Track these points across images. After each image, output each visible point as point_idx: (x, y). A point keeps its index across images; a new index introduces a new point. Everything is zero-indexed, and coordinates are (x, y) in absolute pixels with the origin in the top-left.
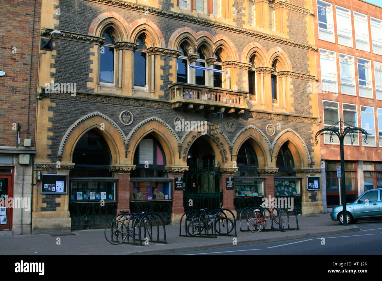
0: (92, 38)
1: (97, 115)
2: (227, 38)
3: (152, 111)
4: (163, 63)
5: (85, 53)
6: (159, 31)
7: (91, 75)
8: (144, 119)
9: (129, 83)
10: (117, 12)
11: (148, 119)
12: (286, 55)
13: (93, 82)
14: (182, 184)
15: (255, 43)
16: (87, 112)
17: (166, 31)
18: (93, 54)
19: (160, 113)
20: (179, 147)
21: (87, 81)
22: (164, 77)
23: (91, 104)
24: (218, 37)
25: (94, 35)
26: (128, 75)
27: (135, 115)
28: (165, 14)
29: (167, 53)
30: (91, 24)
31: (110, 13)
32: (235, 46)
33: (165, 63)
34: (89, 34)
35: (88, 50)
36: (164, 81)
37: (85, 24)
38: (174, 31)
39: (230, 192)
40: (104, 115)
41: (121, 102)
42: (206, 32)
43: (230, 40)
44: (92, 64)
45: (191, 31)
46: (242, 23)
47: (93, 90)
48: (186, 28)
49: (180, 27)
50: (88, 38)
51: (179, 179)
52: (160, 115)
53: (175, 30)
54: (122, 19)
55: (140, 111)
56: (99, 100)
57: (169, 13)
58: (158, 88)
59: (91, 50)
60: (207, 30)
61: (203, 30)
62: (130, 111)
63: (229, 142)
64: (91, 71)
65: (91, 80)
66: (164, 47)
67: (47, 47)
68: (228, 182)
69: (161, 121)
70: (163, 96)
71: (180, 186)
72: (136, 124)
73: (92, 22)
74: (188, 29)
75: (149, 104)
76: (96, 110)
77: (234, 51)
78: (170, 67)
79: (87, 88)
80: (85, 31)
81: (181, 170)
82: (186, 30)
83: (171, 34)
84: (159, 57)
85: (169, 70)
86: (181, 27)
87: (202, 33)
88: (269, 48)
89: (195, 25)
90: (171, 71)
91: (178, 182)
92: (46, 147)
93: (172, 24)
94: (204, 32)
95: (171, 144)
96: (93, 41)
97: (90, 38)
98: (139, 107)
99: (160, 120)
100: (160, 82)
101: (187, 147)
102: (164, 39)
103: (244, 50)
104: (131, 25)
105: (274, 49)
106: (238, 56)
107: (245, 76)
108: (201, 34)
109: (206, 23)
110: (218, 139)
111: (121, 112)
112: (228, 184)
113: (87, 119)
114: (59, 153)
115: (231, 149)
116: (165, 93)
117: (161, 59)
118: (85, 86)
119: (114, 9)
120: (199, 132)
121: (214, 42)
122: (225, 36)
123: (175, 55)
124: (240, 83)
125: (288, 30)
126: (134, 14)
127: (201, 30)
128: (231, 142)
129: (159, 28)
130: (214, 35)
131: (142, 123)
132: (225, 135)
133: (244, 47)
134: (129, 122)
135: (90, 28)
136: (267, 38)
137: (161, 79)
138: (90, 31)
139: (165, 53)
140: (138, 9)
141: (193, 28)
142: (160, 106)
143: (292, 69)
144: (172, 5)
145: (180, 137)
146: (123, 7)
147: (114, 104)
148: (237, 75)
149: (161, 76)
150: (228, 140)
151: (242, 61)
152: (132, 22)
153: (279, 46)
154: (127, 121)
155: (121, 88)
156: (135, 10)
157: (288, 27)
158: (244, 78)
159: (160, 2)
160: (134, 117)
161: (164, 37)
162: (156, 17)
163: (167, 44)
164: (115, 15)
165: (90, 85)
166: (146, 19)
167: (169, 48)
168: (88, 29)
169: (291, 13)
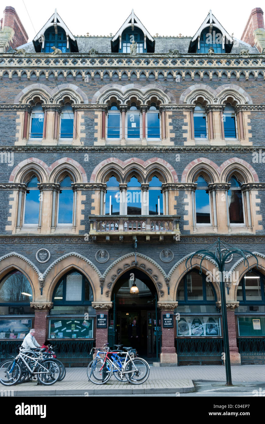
0: (11, 185)
1: (13, 256)
2: (162, 160)
3: (70, 247)
4: (84, 198)
5: (5, 200)
6: (81, 167)
7: (9, 219)
8: (61, 256)
9: (47, 222)
10: (37, 157)
11: (66, 255)
12: (249, 165)
13: (11, 225)
14: (105, 322)
15: (201, 159)
16: (4, 253)
17: (88, 166)
18: (13, 199)
19: (80, 248)
20: (101, 281)
21: (5, 225)
22: (85, 211)
23: (8, 245)
24: (151, 161)
25: (13, 182)
26: (46, 215)
27: (53, 252)
28: (87, 150)
29: (88, 188)
30: (11, 173)
31: (30, 160)
32: (173, 167)
33: (87, 197)
34: (10, 182)
35: (8, 196)
36: (85, 216)
37: (6, 174)
38: (97, 165)
39: (169, 331)
40: (19, 255)
41: (38, 241)
42: (135, 159)
43: (166, 162)
44: (11, 208)
45: (117, 161)
46: (183, 140)
47: (11, 232)
48: (111, 159)
49: (104, 159)
50: (7, 185)
51: (102, 316)
52: (79, 250)
53: (98, 163)
54: (41, 163)
55: (57, 248)
56: (16, 241)
57: (91, 148)
58: (79, 223)
59: (11, 196)
60: (137, 157)
61: (132, 157)
62: (47, 249)
63: (164, 273)
64: (10, 215)
65: (10, 224)
66: (86, 182)
68: (165, 319)
69: (80, 255)
70: (83, 231)
71: (103, 323)
72: (53, 261)
73: (13, 171)
74: (113, 160)
75: (67, 240)
76: (13, 251)
77: (172, 173)
78: (93, 201)
79: (5, 231)
80: (6, 179)
81: (103, 306)
82: (112, 160)
83: (94, 168)
84: (80, 193)
85: (91, 204)
86: (106, 159)
88: (221, 161)
89: (122, 154)
90: (93, 205)
91: (101, 319)
93: (95, 158)
94: (133, 159)
95: (92, 279)
96: (13, 187)
97: (9, 185)
98: (57, 244)
99: (78, 255)
100: (81, 217)
101: (111, 281)
102: (86, 174)
103: (185, 170)
104: (51, 167)
105: (230, 160)
106: (176, 177)
107: (187, 198)
108: (130, 162)
109: (134, 149)
110: (150, 271)
111: (38, 250)
112: (166, 322)
113: (3, 260)
115: (167, 281)
116: (86, 227)
117: (82, 194)
118: (3, 230)
119: (34, 155)
120: (127, 265)
121: (145, 168)
122: (159, 159)
123: (98, 188)
124: (180, 206)
125: (250, 135)
126: (54, 156)
127: (130, 157)
128: (167, 273)
129: (81, 164)
130: (146, 159)
131: (59, 259)
132: (159, 266)
133: (185, 166)
134: (46, 259)
135: (10, 176)
136: (218, 151)
137: (82, 214)
138: (10, 179)
139: (86, 188)
140: (58, 150)
141: (120, 158)
142: (80, 241)
143: (258, 180)
144: (96, 139)
145: (102, 272)
146: (43, 152)
147: (31, 244)
148: (176, 198)
149: (82, 211)
150: (163, 271)
151: (182, 182)
152: (52, 164)
153: (237, 157)
154: (43, 259)
155: (40, 227)
156: (56, 152)
157: (250, 131)
158: (186, 200)
159: (82, 139)
160: (51, 255)
161: (86, 172)
162: (78, 155)
163: (89, 179)
164: (35, 160)
165: (8, 228)
166: (67, 158)
167: (91, 182)
168: (8, 178)
169: (255, 115)
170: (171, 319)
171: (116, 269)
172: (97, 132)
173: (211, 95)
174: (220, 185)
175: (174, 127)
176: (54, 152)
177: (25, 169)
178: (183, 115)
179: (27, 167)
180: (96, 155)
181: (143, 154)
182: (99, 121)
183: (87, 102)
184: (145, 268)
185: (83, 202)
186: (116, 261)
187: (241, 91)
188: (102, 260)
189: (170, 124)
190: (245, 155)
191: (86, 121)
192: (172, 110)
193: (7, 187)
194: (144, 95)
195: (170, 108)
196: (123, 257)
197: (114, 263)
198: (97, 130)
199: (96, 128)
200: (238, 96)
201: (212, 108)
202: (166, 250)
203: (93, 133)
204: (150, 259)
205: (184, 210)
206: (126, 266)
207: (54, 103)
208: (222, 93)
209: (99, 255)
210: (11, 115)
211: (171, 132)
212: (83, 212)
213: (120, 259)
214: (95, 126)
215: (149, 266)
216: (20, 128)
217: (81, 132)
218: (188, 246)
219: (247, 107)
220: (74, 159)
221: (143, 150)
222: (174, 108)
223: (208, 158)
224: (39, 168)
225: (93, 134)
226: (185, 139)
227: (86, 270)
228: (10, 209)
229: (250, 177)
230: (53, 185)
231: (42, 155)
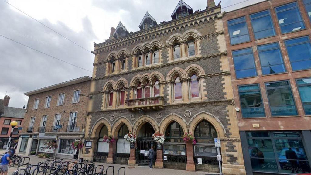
1: (103, 119)
3: (121, 114)
5: (101, 97)
6: (126, 80)
7: (102, 104)
8: (118, 118)
9: (115, 104)
11: (120, 118)
12: (200, 67)
15: (175, 68)
16: (100, 118)
17: (129, 80)
20: (132, 128)
23: (101, 115)
24: (153, 73)
29: (129, 88)
30: (104, 87)
31: (109, 81)
32: (163, 74)
37: (102, 87)
39: (160, 151)
40: (105, 118)
41: (111, 112)
42: (146, 73)
43: (159, 72)
48: (137, 75)
52: (125, 115)
53: (133, 78)
54: (113, 82)
55: (117, 115)
56: (104, 113)
57: (130, 72)
59: (103, 96)
60: (147, 72)
62: (114, 115)
66: (128, 86)
67: (91, 98)
68: (158, 146)
72: (115, 120)
75: (121, 111)
76: (103, 117)
77: (162, 77)
83: (131, 80)
86: (135, 75)
87: (144, 75)
88: (185, 67)
89: (141, 72)
90: (130, 95)
92: (88, 131)
93: (131, 76)
95: (129, 127)
96: (104, 92)
98: (117, 113)
99: (124, 117)
101: (136, 128)
103: (168, 74)
105: (189, 66)
106: (164, 79)
111: (111, 116)
113: (100, 120)
114: (91, 133)
115: (159, 127)
117: (127, 92)
118: (100, 109)
119: (111, 78)
120: (142, 121)
121: (150, 77)
122: (156, 72)
123: (132, 88)
124: (165, 92)
125: (200, 52)
126: (117, 78)
127: (144, 73)
128: (159, 124)
130: (151, 73)
132: (155, 120)
133: (168, 72)
136: (183, 62)
140: (119, 75)
141: (140, 74)
142: (125, 111)
143: (204, 73)
144: (132, 68)
145: (132, 124)
147: (108, 114)
148: (164, 88)
150: (157, 123)
151: (166, 80)
152: (117, 81)
153: (193, 64)
155: (112, 107)
157: (200, 50)
158: (168, 89)
159: (127, 69)
160: (115, 118)
161: (128, 82)
162: (126, 76)
164: (111, 80)
165: (102, 108)
166: (121, 78)
167: (130, 86)
168: (103, 89)
169: (203, 41)
170: (161, 146)
171: (138, 122)
172: (133, 65)
173: (180, 37)
174: (185, 79)
175: (163, 56)
176: (117, 76)
177: (108, 84)
178: (167, 50)
181: (150, 71)
182: (133, 60)
183: (129, 54)
184: (149, 122)
187: (196, 31)
188: (133, 119)
189: (162, 55)
190: (197, 62)
191: (129, 61)
192: (162, 48)
193: (102, 92)
194: (151, 45)
195: (161, 48)
197: (137, 120)
200: (194, 34)
201: (181, 43)
202: (158, 113)
204: (151, 117)
205: (167, 93)
207: (118, 57)
208: (186, 35)
209: (132, 117)
210: (104, 65)
211: (162, 58)
213: (139, 118)
214: (132, 63)
215: (151, 121)
216: (107, 69)
217: (127, 67)
218: (169, 110)
219: (199, 38)
220: (124, 78)
221: (149, 68)
222: (163, 48)
223: (179, 67)
224: (112, 84)
225: (131, 66)
226: (168, 60)
227: (127, 123)
228: (103, 101)
229: (200, 73)
230: (117, 89)
231: (114, 78)
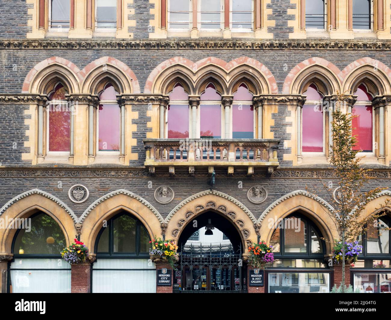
0: (26, 97)
1: (35, 194)
2: (255, 60)
3: (117, 182)
4: (136, 115)
5: (18, 117)
6: (130, 70)
7: (26, 144)
8: (105, 194)
9: (82, 148)
10: (62, 56)
11: (111, 194)
13: (29, 152)
14: (169, 278)
15: (314, 59)
16: (22, 190)
17: (141, 69)
18: (29, 117)
19: (131, 184)
20: (162, 227)
21: (21, 153)
22: (137, 134)
23: (27, 180)
24: (237, 62)
25: (28, 92)
27: (92, 189)
28: (138, 45)
29: (141, 101)
30: (24, 79)
31: (52, 59)
32: (271, 70)
33: (140, 114)
34: (23, 92)
35: (21, 112)
36: (137, 140)
37: (18, 81)
38: (155, 67)
39: (258, 290)
41: (70, 174)
42: (213, 58)
43: (260, 63)
44: (28, 129)
45: (185, 62)
46: (288, 31)
47: (30, 162)
48: (176, 59)
49: (165, 60)
50: (19, 97)
51: (164, 271)
52: (130, 186)
53: (156, 65)
54: (69, 65)
55: (99, 183)
56: (39, 174)
57: (144, 42)
58: (129, 150)
59: (26, 112)
60: (215, 55)
61: (208, 56)
62: (84, 184)
63: (253, 217)
64: (27, 139)
65: (27, 151)
66: (138, 92)
68: (252, 276)
69: (132, 194)
70: (136, 161)
71: (165, 280)
72: (94, 201)
73: (27, 76)
74: (179, 60)
75: (113, 173)
76: (35, 187)
77: (269, 79)
78: (149, 119)
79: (22, 161)
80: (18, 88)
82: (177, 61)
83: (150, 72)
84: (129, 108)
85: (146, 124)
86: (168, 59)
87: (205, 61)
89: (192, 51)
90: (149, 125)
91: (163, 275)
93: (152, 57)
94: (210, 60)
95: (150, 224)
96: (28, 100)
97: (22, 97)
98: (98, 178)
99: (129, 193)
101: (176, 227)
102: (137, 81)
103: (289, 75)
104: (84, 70)
106: (275, 86)
107: (290, 116)
108: (205, 63)
109: (211, 44)
110: (233, 214)
111: (71, 187)
112: (253, 279)
115: (257, 228)
116: (139, 156)
117: (133, 110)
118: (18, 159)
119: (58, 52)
120: (200, 206)
121: (228, 72)
122: (250, 59)
123: (157, 101)
124: (278, 127)
126: (88, 54)
127: (204, 57)
128: (257, 218)
129: (130, 66)
130: (229, 60)
131: (102, 198)
132: (245, 208)
133: (290, 69)
134: (83, 198)
135: (23, 84)
136: (341, 47)
137: (133, 138)
138: (23, 87)
139: (138, 101)
140: (94, 46)
141: (189, 57)
142: (131, 174)
144: (152, 29)
145: (165, 215)
146: (71, 48)
147: (60, 178)
148: (274, 116)
149: (133, 134)
150: (252, 215)
151: (284, 93)
152: (85, 66)
154: (79, 198)
155: (72, 156)
156: (91, 48)
158: (288, 119)
159: (130, 29)
160: (90, 192)
161: (138, 78)
162: (125, 52)
163: (142, 87)
164: (60, 60)
165: (25, 157)
166: (108, 57)
167: (147, 92)
168: (21, 86)
170: (261, 276)
171: (184, 211)
172: (153, 19)
175: (275, 11)
176: (88, 48)
177: (44, 73)
179: (48, 71)
180: (154, 53)
181: (225, 52)
184: (225, 211)
185: (134, 122)
186: (184, 201)
188: (164, 200)
189: (269, 6)
191: (135, 1)
193: (19, 99)
196: (195, 196)
197: (181, 204)
198: (153, 15)
199: (152, 11)
202: (256, 188)
203: (148, 19)
204: (233, 199)
205: (284, 133)
206: (199, 208)
209: (160, 194)
211: (270, 18)
212: (135, 135)
213: (190, 198)
214: (151, 10)
215: (230, 207)
216: (33, 12)
217: (129, 19)
218: (288, 182)
220: (118, 59)
221: (225, 45)
223: (325, 58)
224: (67, 73)
225: (147, 21)
226: (291, 30)
227: (141, 213)
228: (27, 132)
230: (89, 97)
